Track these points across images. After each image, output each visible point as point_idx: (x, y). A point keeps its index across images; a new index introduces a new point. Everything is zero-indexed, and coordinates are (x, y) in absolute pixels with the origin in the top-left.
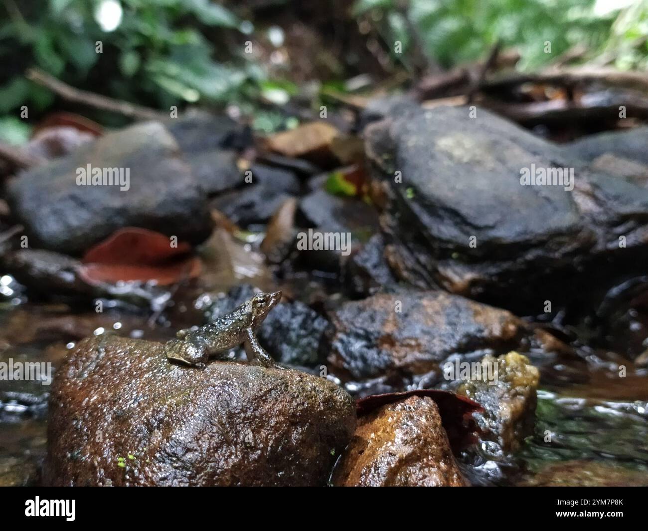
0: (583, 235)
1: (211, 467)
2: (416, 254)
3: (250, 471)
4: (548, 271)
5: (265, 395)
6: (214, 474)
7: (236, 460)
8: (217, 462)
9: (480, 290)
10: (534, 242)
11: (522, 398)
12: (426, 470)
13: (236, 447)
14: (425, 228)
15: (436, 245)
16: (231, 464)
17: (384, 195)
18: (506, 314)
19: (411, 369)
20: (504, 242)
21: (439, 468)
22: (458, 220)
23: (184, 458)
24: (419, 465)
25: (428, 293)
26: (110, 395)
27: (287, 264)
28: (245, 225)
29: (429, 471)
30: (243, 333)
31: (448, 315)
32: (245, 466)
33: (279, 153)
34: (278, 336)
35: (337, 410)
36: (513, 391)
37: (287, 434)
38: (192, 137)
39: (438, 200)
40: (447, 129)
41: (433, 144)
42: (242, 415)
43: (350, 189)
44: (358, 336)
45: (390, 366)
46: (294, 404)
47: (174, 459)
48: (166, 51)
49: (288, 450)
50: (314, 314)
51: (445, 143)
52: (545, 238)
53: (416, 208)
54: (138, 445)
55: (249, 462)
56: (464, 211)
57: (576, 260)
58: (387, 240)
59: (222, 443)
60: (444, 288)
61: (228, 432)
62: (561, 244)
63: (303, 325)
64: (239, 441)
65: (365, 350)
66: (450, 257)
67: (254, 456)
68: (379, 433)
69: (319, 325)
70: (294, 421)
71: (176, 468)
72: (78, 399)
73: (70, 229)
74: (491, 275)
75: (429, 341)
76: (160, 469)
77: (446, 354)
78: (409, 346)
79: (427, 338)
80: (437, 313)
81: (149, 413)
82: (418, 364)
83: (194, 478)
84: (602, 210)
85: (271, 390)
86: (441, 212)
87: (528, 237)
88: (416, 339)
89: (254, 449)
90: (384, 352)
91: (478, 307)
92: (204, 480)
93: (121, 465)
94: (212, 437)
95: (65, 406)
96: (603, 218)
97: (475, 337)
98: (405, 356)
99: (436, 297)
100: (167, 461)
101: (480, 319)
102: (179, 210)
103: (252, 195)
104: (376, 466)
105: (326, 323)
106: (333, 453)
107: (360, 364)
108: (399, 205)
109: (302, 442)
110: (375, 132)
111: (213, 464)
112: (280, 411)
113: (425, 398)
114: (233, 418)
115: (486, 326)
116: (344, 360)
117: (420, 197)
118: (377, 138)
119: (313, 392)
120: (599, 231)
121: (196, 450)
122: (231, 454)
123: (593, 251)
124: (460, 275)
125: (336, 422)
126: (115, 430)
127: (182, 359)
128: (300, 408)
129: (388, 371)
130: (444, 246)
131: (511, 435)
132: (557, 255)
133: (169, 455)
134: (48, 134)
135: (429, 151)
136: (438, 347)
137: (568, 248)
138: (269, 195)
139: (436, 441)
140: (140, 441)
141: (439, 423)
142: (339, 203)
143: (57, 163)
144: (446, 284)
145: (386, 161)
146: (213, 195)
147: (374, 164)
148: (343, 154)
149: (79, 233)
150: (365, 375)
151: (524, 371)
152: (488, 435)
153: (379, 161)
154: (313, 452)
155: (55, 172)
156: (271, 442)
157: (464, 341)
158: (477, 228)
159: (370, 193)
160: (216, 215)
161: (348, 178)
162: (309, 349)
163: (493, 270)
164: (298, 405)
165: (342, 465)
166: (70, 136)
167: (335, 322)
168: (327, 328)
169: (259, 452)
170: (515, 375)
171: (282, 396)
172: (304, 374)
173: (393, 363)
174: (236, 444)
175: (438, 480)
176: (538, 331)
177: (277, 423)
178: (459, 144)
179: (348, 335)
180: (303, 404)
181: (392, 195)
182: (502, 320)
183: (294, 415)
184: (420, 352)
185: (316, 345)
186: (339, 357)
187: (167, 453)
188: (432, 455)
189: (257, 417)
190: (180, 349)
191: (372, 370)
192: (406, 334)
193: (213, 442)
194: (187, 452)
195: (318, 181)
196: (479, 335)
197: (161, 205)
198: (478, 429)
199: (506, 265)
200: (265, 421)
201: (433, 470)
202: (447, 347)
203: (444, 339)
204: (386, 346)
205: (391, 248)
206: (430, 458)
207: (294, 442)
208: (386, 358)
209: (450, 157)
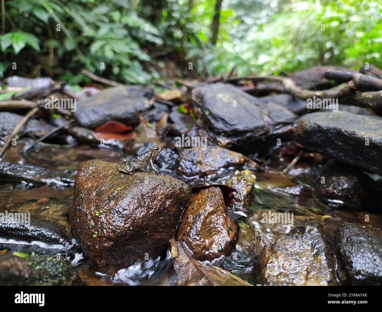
0: (266, 129)
1: (134, 217)
2: (209, 133)
3: (149, 217)
4: (253, 140)
5: (156, 187)
6: (135, 219)
7: (144, 214)
8: (136, 214)
9: (230, 146)
10: (249, 131)
11: (250, 187)
12: (218, 217)
13: (144, 208)
14: (212, 124)
15: (216, 130)
16: (142, 215)
17: (198, 113)
18: (240, 155)
19: (208, 173)
20: (240, 130)
21: (223, 216)
22: (224, 122)
23: (123, 213)
24: (215, 215)
25: (213, 147)
26: (95, 184)
27: (165, 135)
28: (151, 122)
29: (220, 217)
30: (148, 161)
31: (221, 155)
32: (148, 216)
33: (162, 99)
34: (161, 159)
35: (184, 193)
36: (247, 184)
37: (164, 203)
38: (134, 93)
39: (217, 115)
40: (220, 91)
41: (215, 96)
42: (147, 195)
43: (186, 111)
44: (189, 161)
45: (200, 172)
46: (168, 190)
47: (119, 213)
48: (128, 67)
49: (165, 209)
50: (174, 152)
51: (220, 96)
52: (253, 129)
53: (210, 117)
54: (104, 206)
55: (149, 214)
56: (226, 119)
57: (263, 137)
58: (199, 128)
59: (139, 206)
60: (218, 145)
61: (141, 202)
62: (258, 131)
63: (170, 156)
64: (145, 206)
65: (192, 166)
66: (221, 135)
67: (151, 212)
68: (200, 201)
69: (175, 156)
70: (167, 197)
71: (119, 217)
72: (83, 185)
73: (91, 121)
74: (234, 141)
75: (214, 164)
76: (113, 217)
77: (220, 168)
78: (207, 165)
79: (213, 162)
80: (217, 154)
81: (109, 193)
82: (210, 171)
83: (126, 221)
84: (271, 120)
85: (159, 185)
86: (218, 119)
87: (247, 129)
88: (209, 163)
89: (151, 209)
90: (198, 167)
91: (231, 152)
92: (131, 222)
93: (97, 215)
94: (134, 204)
95: (78, 188)
96: (272, 123)
97: (230, 162)
98: (205, 169)
99: (216, 148)
100: (116, 214)
101: (232, 156)
102: (129, 116)
103: (154, 112)
104: (199, 216)
105: (178, 156)
106: (182, 209)
107: (190, 171)
108: (204, 116)
109: (170, 205)
110: (196, 92)
111: (134, 215)
112: (162, 193)
113: (217, 187)
114: (143, 196)
115: (234, 159)
116: (184, 169)
117: (211, 114)
118: (196, 94)
119: (175, 186)
120: (271, 128)
121: (128, 210)
122: (142, 211)
123: (268, 134)
124: (224, 141)
125: (184, 197)
126: (96, 199)
127: (124, 171)
128: (170, 192)
129: (200, 174)
130: (219, 131)
131: (246, 200)
132: (257, 135)
133: (117, 212)
134: (87, 89)
135: (214, 98)
136: (217, 166)
137: (261, 133)
138: (159, 112)
139: (222, 205)
140: (105, 205)
141: (223, 198)
142: (182, 116)
143: (89, 99)
144: (219, 144)
145: (199, 101)
146: (140, 112)
147: (195, 102)
148: (184, 100)
149: (95, 123)
150: (192, 174)
151: (251, 177)
152: (238, 200)
153: (197, 102)
154: (174, 209)
155: (87, 102)
156: (158, 206)
157: (226, 164)
158: (231, 125)
159: (193, 112)
160: (141, 118)
161: (185, 107)
162: (172, 165)
163: (235, 139)
164: (169, 191)
165: (185, 213)
166: (94, 91)
167: (181, 156)
168: (178, 158)
169: (153, 210)
170: (248, 178)
171: (163, 187)
172: (172, 178)
173: (201, 171)
174: (144, 207)
175: (223, 221)
176: (251, 161)
177: (161, 198)
178: (225, 96)
179: (186, 160)
180: (171, 190)
181: (201, 113)
182: (239, 157)
183: (167, 195)
184: (211, 167)
185: (174, 163)
186: (182, 168)
187: (116, 211)
188: (221, 211)
189: (153, 196)
190: (124, 167)
191: (194, 173)
192: (206, 161)
193: (135, 206)
194: (124, 210)
195: (175, 109)
196: (231, 162)
197: (123, 114)
198: (235, 198)
199: (239, 138)
200: (156, 197)
201: (221, 217)
202: (220, 166)
203: (219, 163)
204: (199, 165)
205: (200, 131)
206: (220, 212)
207: (167, 205)
208: (199, 169)
209: (221, 100)
